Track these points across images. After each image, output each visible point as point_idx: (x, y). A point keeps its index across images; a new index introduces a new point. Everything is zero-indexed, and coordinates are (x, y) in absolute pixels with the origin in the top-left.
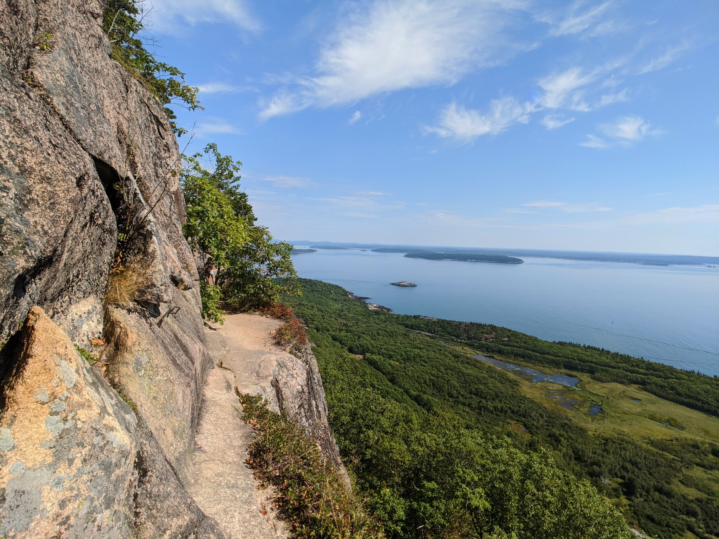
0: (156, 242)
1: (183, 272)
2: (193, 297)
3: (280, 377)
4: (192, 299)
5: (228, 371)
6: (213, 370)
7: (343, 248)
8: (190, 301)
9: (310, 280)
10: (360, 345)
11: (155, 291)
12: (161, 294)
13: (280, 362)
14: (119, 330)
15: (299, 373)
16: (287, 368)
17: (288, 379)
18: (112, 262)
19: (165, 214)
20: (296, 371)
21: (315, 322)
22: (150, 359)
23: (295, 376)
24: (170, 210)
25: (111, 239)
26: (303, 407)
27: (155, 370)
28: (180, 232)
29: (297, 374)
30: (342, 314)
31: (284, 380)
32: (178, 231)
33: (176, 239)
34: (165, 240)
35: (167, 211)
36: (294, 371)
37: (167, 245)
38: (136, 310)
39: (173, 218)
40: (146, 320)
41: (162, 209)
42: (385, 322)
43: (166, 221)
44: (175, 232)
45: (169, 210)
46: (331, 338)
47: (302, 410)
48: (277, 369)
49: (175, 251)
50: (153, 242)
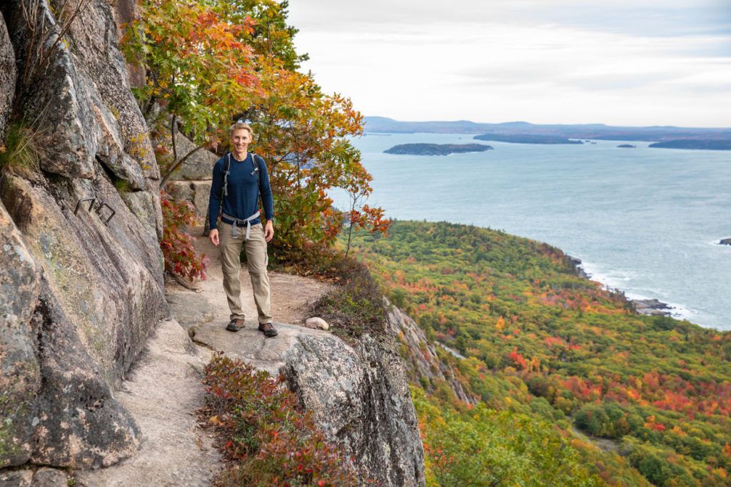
0: (71, 84)
1: (127, 159)
2: (144, 208)
3: (302, 367)
4: (142, 210)
5: (205, 348)
6: (168, 323)
7: (565, 141)
8: (138, 214)
9: (472, 228)
10: (609, 412)
11: (69, 157)
12: (78, 163)
13: (305, 342)
14: (20, 200)
15: (343, 368)
16: (318, 355)
17: (318, 374)
18: (9, 112)
19: (95, 48)
20: (337, 364)
21: (482, 342)
22: (59, 242)
23: (336, 372)
24: (106, 37)
25: (8, 79)
26: (350, 436)
27: (67, 257)
28: (124, 83)
29: (339, 368)
30: (558, 322)
31: (310, 375)
32: (120, 81)
33: (115, 97)
34: (95, 96)
35: (99, 40)
36: (332, 362)
37: (98, 106)
38: (41, 184)
39: (111, 54)
40: (57, 200)
41: (91, 37)
42: (683, 351)
43: (98, 60)
44: (114, 84)
45: (102, 39)
46: (524, 387)
47: (346, 440)
48: (296, 351)
49: (113, 119)
50: (67, 85)
